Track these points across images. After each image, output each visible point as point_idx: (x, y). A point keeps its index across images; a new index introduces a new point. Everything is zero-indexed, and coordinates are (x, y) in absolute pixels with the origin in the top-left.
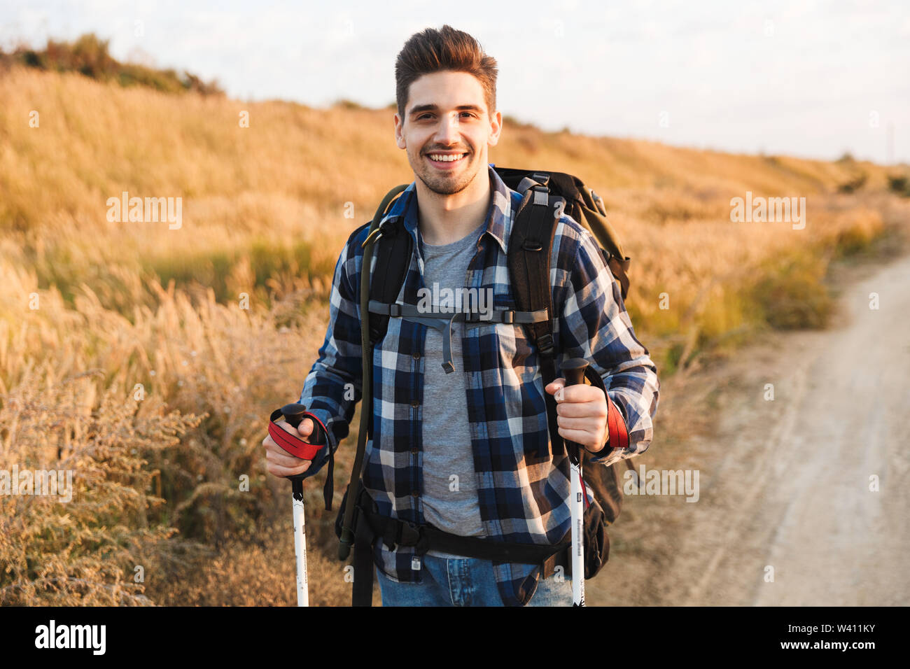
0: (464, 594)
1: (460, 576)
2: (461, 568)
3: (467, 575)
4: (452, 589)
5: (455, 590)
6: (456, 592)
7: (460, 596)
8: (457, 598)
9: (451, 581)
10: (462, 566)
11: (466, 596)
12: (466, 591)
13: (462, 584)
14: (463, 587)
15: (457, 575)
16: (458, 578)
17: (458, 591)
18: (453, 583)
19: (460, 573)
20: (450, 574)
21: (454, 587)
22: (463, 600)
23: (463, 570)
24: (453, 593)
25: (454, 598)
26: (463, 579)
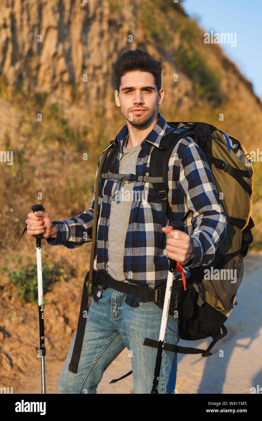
0: (118, 310)
1: (117, 300)
2: (117, 297)
3: (120, 300)
4: (113, 306)
5: (114, 307)
6: (114, 308)
7: (116, 310)
8: (114, 311)
9: (113, 302)
10: (118, 296)
11: (118, 311)
12: (119, 308)
13: (117, 305)
14: (118, 306)
15: (115, 299)
16: (116, 301)
17: (115, 307)
18: (113, 303)
19: (117, 299)
20: (113, 299)
21: (113, 305)
22: (116, 313)
23: (118, 298)
24: (113, 308)
25: (113, 311)
26: (118, 302)
